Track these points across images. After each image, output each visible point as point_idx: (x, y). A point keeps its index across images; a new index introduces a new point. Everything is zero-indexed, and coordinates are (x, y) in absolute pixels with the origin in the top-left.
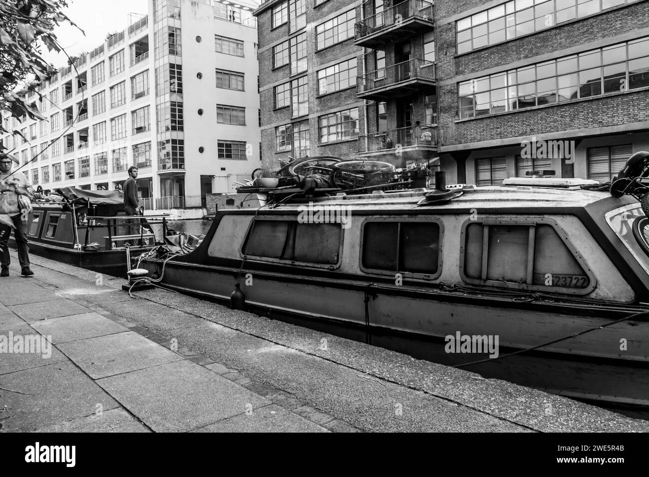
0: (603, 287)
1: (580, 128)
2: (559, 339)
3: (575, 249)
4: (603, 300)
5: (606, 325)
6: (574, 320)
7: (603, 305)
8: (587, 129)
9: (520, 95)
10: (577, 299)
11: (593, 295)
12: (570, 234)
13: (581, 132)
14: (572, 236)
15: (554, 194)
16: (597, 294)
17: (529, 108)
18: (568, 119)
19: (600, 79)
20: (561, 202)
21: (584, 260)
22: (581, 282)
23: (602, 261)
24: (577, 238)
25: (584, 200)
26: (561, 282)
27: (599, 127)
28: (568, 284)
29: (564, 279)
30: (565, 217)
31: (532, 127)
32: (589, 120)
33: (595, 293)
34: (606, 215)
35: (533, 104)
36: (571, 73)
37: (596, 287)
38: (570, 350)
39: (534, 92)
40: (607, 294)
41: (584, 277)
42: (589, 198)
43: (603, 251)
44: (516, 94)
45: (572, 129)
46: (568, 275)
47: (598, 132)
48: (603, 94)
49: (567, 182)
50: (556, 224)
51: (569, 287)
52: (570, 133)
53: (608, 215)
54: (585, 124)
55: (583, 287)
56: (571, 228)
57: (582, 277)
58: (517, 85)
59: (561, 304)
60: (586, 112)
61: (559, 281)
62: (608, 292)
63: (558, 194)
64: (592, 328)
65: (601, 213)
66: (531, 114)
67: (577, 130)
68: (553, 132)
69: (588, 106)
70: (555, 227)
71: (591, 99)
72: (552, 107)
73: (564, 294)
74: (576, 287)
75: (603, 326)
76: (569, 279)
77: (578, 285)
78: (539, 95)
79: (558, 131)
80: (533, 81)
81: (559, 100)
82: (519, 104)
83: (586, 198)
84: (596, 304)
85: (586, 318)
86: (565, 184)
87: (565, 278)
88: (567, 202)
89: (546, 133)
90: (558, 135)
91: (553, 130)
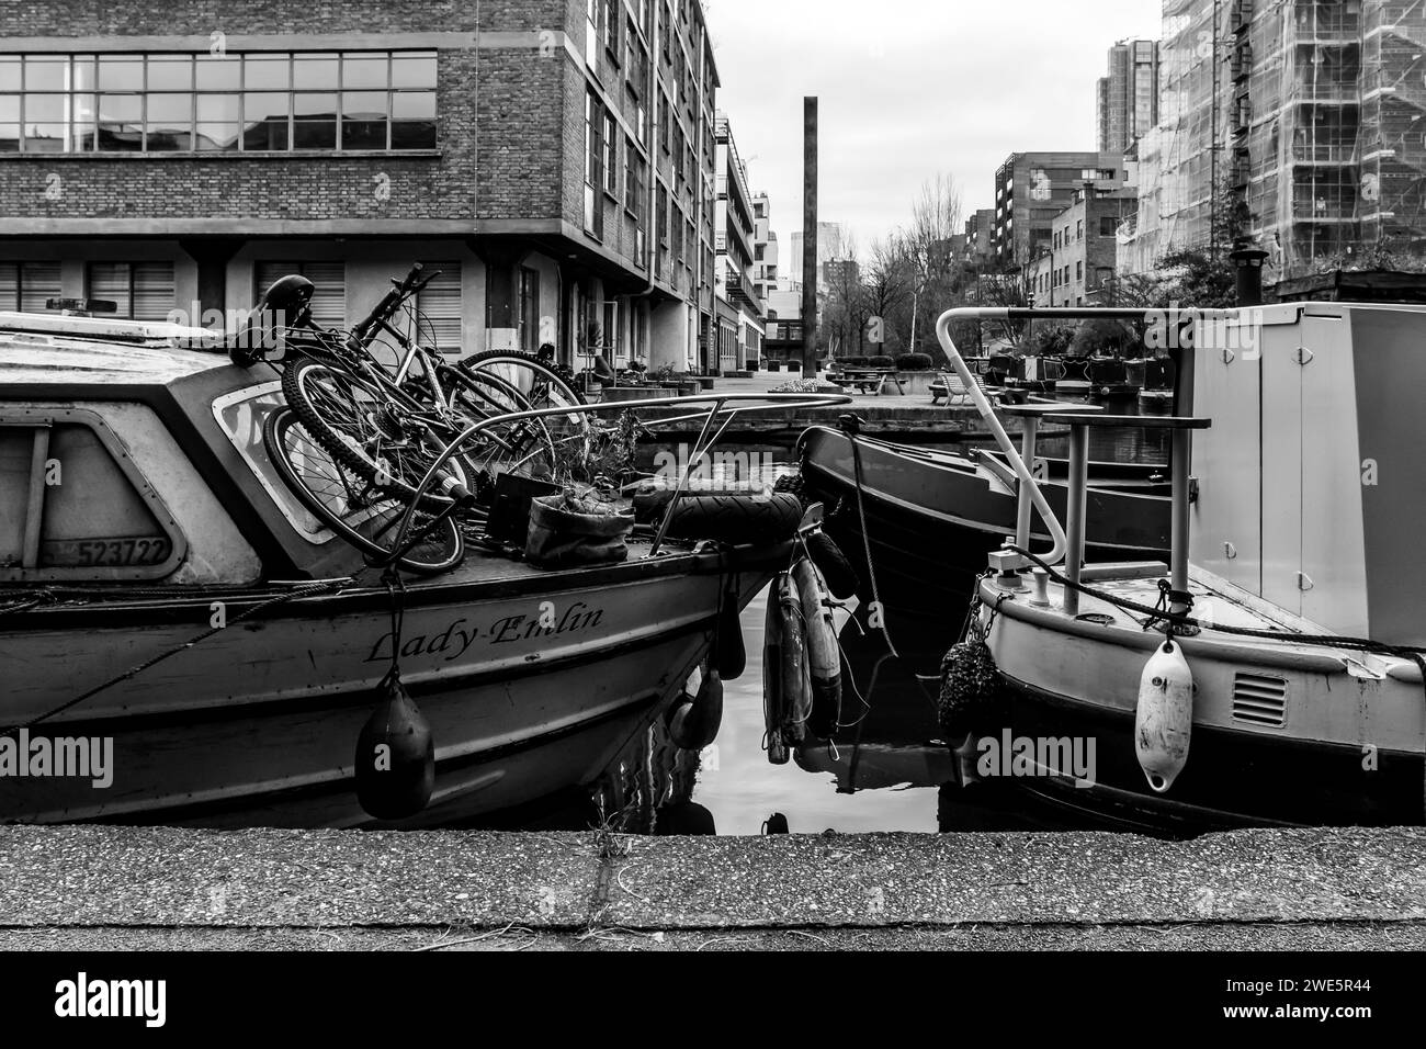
0: (200, 558)
1: (240, 216)
2: (96, 687)
3: (142, 477)
4: (198, 585)
5: (199, 639)
6: (133, 638)
7: (197, 596)
8: (256, 221)
9: (103, 118)
10: (142, 590)
11: (179, 578)
12: (132, 444)
13: (243, 224)
14: (136, 449)
15: (104, 354)
16: (186, 573)
17: (125, 154)
18: (215, 194)
19: (287, 118)
20: (119, 373)
21: (161, 502)
22: (153, 550)
23: (200, 502)
24: (148, 454)
25: (170, 370)
26: (109, 554)
27: (281, 218)
28: (124, 558)
29: (115, 548)
30: (123, 406)
31: (130, 200)
32: (261, 201)
33: (182, 571)
34: (215, 403)
35: (136, 146)
36: (225, 92)
37: (185, 559)
38: (125, 708)
39: (139, 119)
40: (209, 570)
41: (159, 538)
42: (183, 366)
43: (202, 481)
44: (93, 114)
45: (223, 216)
46: (125, 537)
47: (278, 231)
48: (291, 150)
49: (140, 329)
50: (102, 424)
51: (127, 563)
52: (220, 225)
53: (220, 404)
54: (252, 209)
55: (158, 561)
56: (135, 431)
57: (155, 539)
58: (98, 93)
59: (106, 605)
60: (254, 183)
61: (102, 553)
62: (210, 568)
63: (115, 355)
64: (171, 649)
65: (203, 400)
66: (130, 169)
67: (236, 219)
68: (180, 216)
69: (261, 170)
70: (100, 430)
71: (267, 156)
72: (180, 160)
73: (113, 583)
74: (141, 562)
75: (194, 641)
76: (128, 547)
77: (146, 557)
78: (151, 129)
79: (192, 216)
80: (138, 93)
81: (197, 145)
82: (100, 140)
83: (178, 365)
84: (183, 596)
85: (158, 629)
86: (136, 333)
87: (119, 544)
88: (130, 374)
89: (163, 216)
90: (193, 225)
91: (181, 213)
